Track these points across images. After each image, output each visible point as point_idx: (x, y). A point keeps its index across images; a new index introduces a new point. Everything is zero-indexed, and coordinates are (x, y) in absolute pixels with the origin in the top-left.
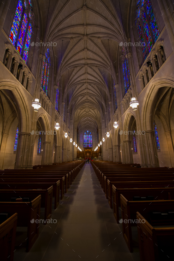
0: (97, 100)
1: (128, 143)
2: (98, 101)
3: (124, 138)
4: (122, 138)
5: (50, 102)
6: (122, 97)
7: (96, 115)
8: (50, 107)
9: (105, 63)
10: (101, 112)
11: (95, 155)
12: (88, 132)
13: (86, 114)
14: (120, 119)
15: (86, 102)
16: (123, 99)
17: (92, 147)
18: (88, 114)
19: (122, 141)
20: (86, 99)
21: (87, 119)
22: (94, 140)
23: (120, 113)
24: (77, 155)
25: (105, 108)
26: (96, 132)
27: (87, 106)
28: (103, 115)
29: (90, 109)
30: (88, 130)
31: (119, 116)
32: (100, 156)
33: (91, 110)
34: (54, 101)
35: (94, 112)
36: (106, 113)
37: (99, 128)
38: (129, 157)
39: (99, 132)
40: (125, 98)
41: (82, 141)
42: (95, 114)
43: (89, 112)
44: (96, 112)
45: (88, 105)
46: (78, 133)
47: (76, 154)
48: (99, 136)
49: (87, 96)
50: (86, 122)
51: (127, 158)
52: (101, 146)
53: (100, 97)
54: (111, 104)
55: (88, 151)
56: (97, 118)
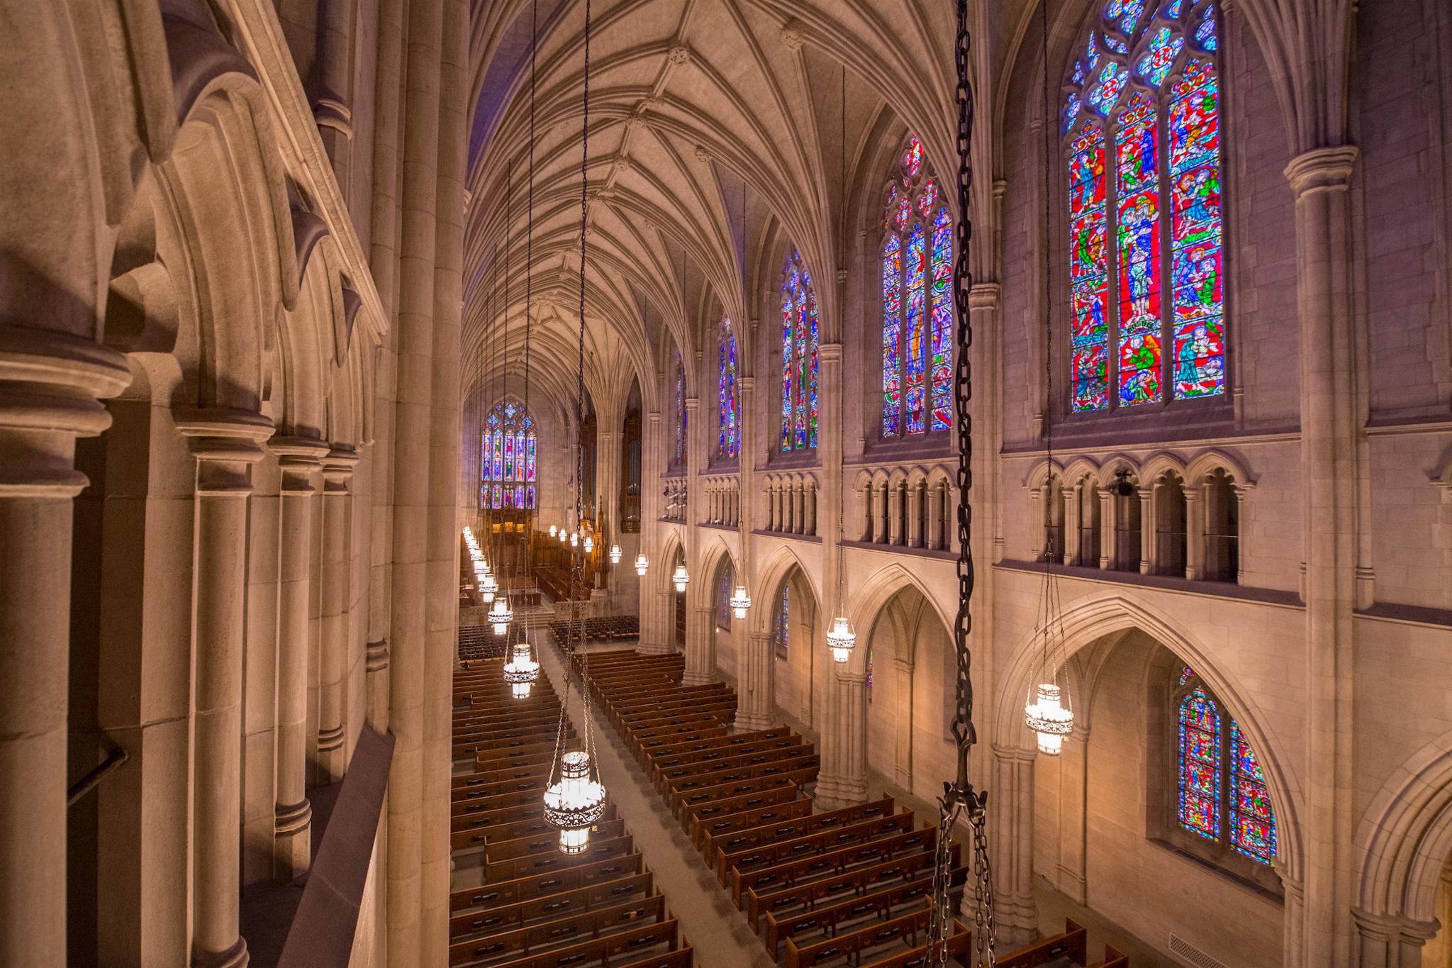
0: (635, 295)
9: (780, 177)
12: (510, 412)
15: (552, 282)
17: (533, 506)
18: (543, 332)
20: (559, 269)
22: (547, 468)
29: (561, 310)
30: (511, 399)
33: (566, 314)
36: (690, 402)
43: (548, 324)
53: (662, 291)
54: (751, 393)
55: (507, 530)
56: (597, 363)
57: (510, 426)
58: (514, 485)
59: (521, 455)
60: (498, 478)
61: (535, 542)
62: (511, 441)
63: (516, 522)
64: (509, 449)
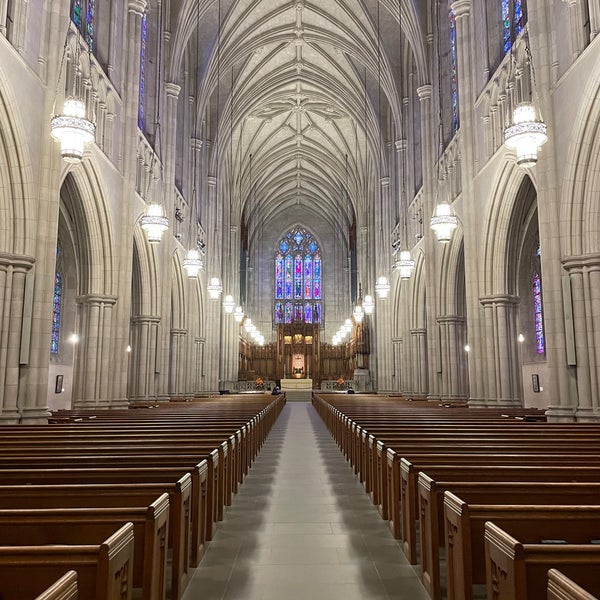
0: (355, 68)
1: (501, 310)
2: (359, 75)
3: (482, 285)
4: (475, 285)
5: (109, 89)
6: (486, 72)
7: (345, 151)
8: (112, 117)
10: (376, 133)
11: (333, 363)
12: (298, 239)
13: (293, 142)
14: (467, 185)
15: (292, 76)
16: (489, 87)
17: (320, 321)
18: (305, 142)
19: (475, 299)
20: (295, 61)
21: (298, 172)
22: (330, 287)
23: (470, 157)
24: (242, 365)
25: (396, 115)
26: (342, 242)
27: (299, 97)
28: (387, 152)
29: (314, 116)
30: (299, 228)
31: (464, 173)
32: (363, 373)
33: (319, 120)
34: (127, 80)
35: (333, 134)
36: (399, 145)
37: (360, 221)
38: (504, 376)
39: (361, 242)
40: (497, 80)
41: (267, 289)
42: (341, 146)
43: (306, 134)
44: (347, 131)
45: (303, 91)
46: (245, 246)
47: (237, 358)
48: (359, 265)
49: (298, 43)
50: (292, 185)
51: (491, 381)
52: (366, 318)
53: (368, 49)
54: (430, 99)
55: (297, 342)
56: (352, 164)
57: (298, 252)
58: (303, 302)
59: (309, 276)
60: (289, 297)
61: (321, 353)
62: (300, 264)
63: (304, 335)
64: (298, 271)
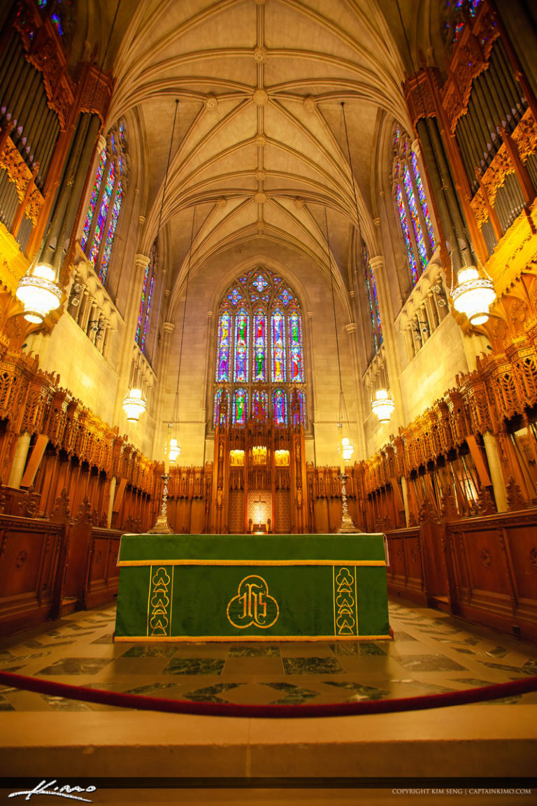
55: (258, 461)
57: (260, 304)
58: (266, 387)
59: (279, 342)
60: (242, 378)
61: (310, 486)
62: (262, 324)
63: (273, 447)
64: (260, 334)
